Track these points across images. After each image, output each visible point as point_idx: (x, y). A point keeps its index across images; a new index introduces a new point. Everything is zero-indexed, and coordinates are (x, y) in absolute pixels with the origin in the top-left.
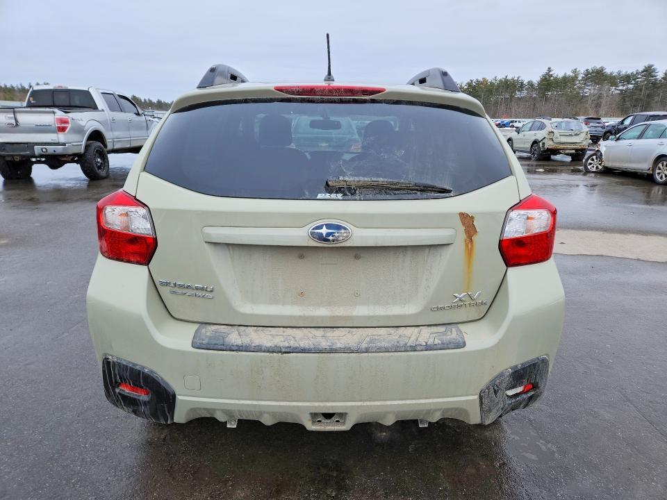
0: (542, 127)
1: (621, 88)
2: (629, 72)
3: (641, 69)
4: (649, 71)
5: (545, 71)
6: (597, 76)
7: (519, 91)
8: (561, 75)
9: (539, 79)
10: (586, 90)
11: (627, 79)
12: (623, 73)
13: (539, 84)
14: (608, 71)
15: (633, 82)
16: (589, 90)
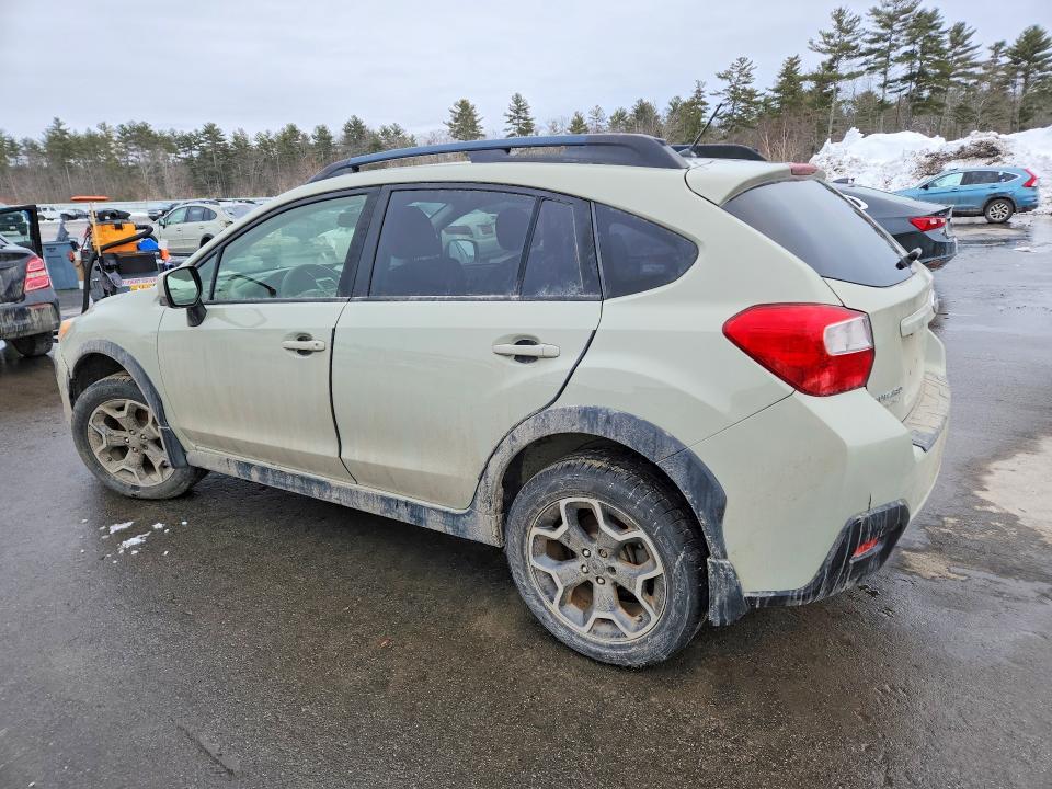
0: (208, 215)
1: (183, 155)
2: (186, 132)
3: (201, 129)
4: (211, 132)
5: (51, 124)
6: (141, 136)
7: (11, 155)
8: (82, 132)
9: (44, 137)
10: (131, 158)
11: (187, 142)
12: (178, 133)
13: (47, 145)
14: (155, 129)
15: (196, 147)
16: (136, 157)
